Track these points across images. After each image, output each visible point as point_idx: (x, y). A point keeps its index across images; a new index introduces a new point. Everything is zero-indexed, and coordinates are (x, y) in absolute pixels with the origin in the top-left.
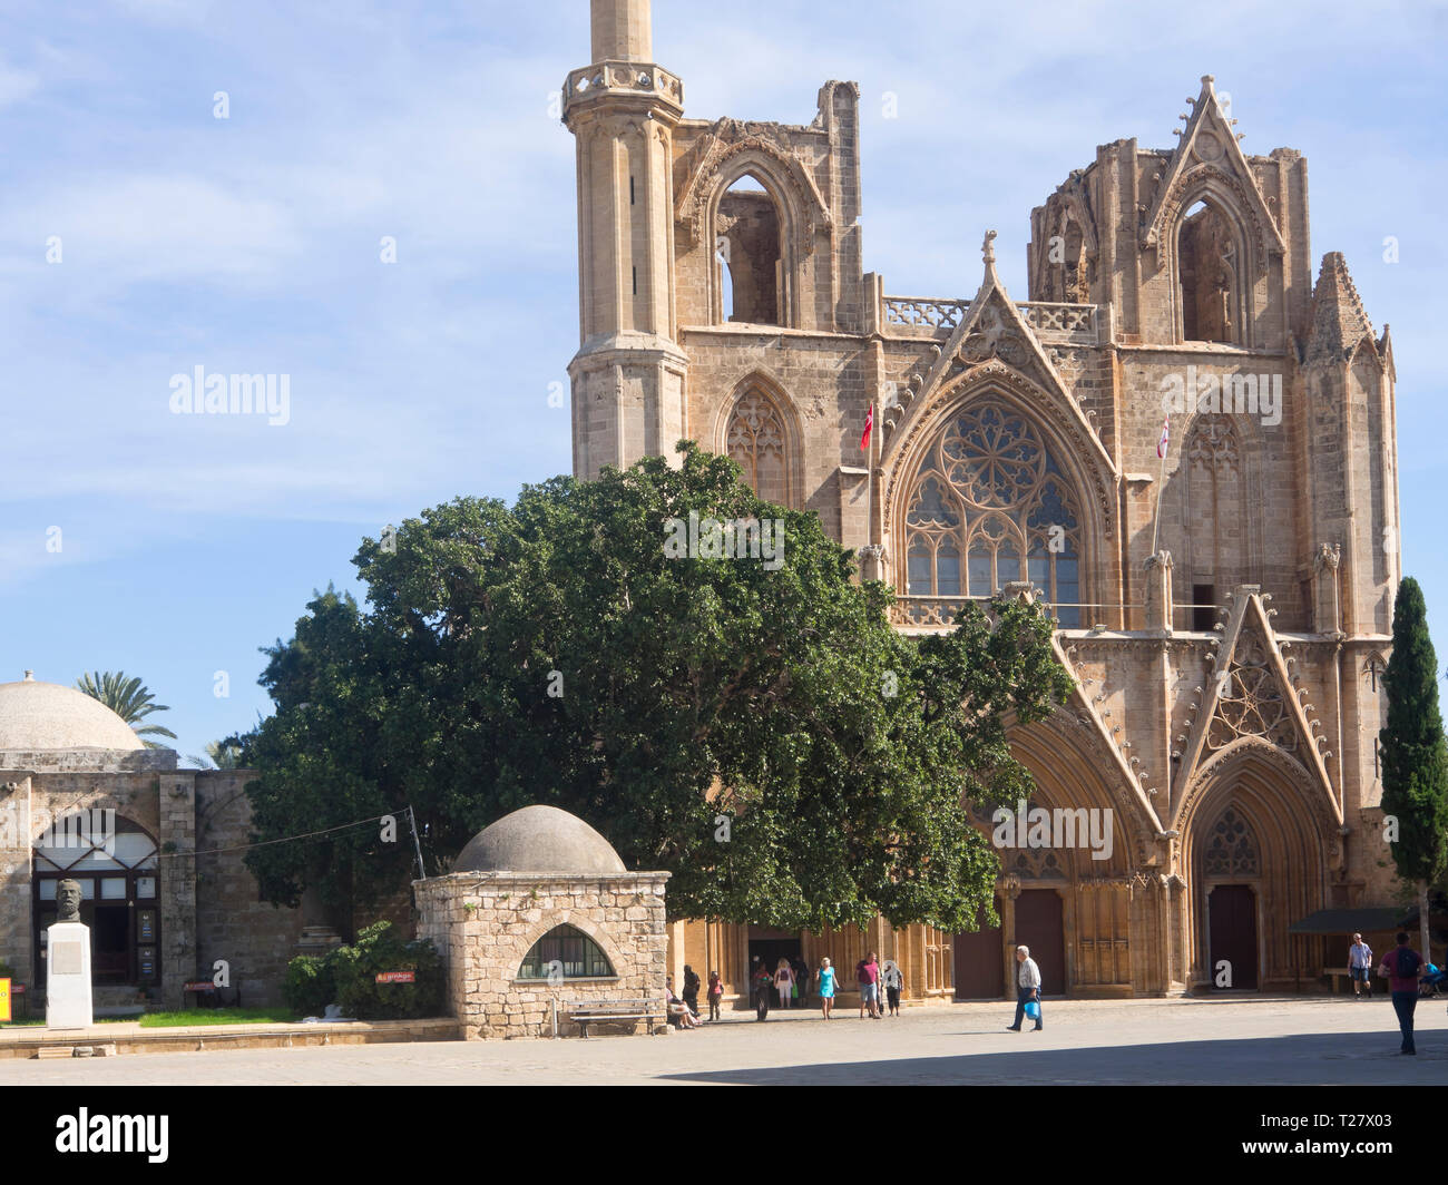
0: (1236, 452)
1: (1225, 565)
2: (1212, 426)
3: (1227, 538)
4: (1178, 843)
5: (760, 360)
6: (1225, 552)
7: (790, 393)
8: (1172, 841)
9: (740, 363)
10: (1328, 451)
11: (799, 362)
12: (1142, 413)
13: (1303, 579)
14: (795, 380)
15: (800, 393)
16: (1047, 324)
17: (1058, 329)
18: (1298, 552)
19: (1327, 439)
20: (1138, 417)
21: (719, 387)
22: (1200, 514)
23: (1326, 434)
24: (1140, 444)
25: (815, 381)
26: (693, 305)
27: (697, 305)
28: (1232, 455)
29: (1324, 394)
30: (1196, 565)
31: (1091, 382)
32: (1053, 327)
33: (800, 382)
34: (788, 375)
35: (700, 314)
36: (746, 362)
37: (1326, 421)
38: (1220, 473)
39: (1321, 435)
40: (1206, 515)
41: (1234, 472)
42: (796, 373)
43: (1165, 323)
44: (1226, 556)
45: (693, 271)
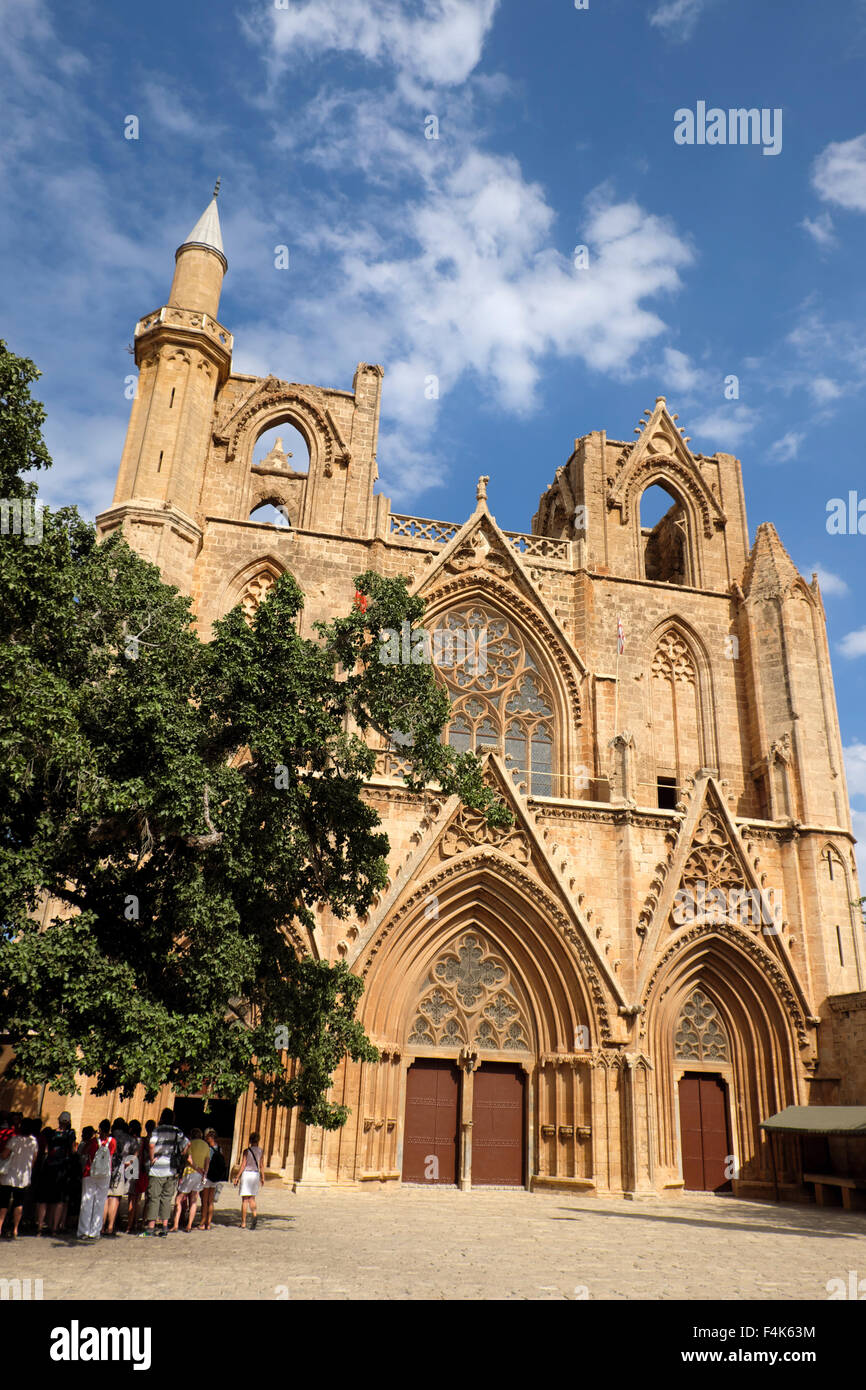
0: (692, 668)
1: (686, 762)
2: (671, 646)
3: (687, 739)
4: (645, 1020)
5: (273, 547)
6: (686, 752)
7: (297, 577)
8: (638, 1016)
9: (254, 547)
10: (773, 666)
11: (308, 553)
12: (610, 627)
13: (757, 776)
14: (302, 566)
15: (305, 577)
16: (530, 550)
17: (538, 555)
18: (751, 755)
19: (772, 656)
20: (606, 629)
21: (232, 564)
22: (662, 716)
23: (771, 652)
24: (608, 650)
25: (321, 569)
26: (221, 502)
27: (224, 502)
28: (689, 671)
29: (767, 620)
30: (660, 759)
31: (566, 598)
32: (533, 553)
33: (307, 569)
34: (297, 562)
35: (227, 509)
36: (260, 548)
37: (769, 642)
38: (678, 684)
39: (766, 653)
40: (667, 718)
41: (691, 685)
42: (305, 561)
43: (630, 562)
44: (686, 754)
45: (226, 477)
